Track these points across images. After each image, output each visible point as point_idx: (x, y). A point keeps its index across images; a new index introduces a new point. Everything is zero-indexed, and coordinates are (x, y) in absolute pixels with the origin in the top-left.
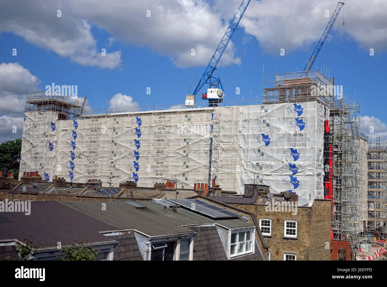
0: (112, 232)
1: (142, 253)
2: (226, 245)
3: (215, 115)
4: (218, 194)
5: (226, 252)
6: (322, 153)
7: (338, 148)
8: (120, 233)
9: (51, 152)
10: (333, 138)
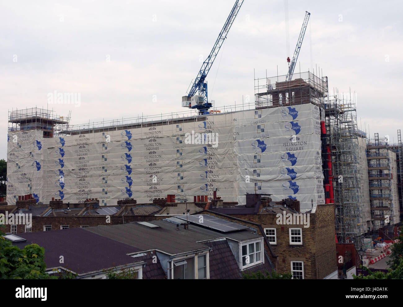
0: (138, 254)
1: (165, 271)
2: (238, 257)
3: (208, 123)
4: (219, 206)
5: (238, 265)
6: (320, 155)
7: (336, 149)
8: (144, 254)
9: (39, 171)
10: (330, 139)
